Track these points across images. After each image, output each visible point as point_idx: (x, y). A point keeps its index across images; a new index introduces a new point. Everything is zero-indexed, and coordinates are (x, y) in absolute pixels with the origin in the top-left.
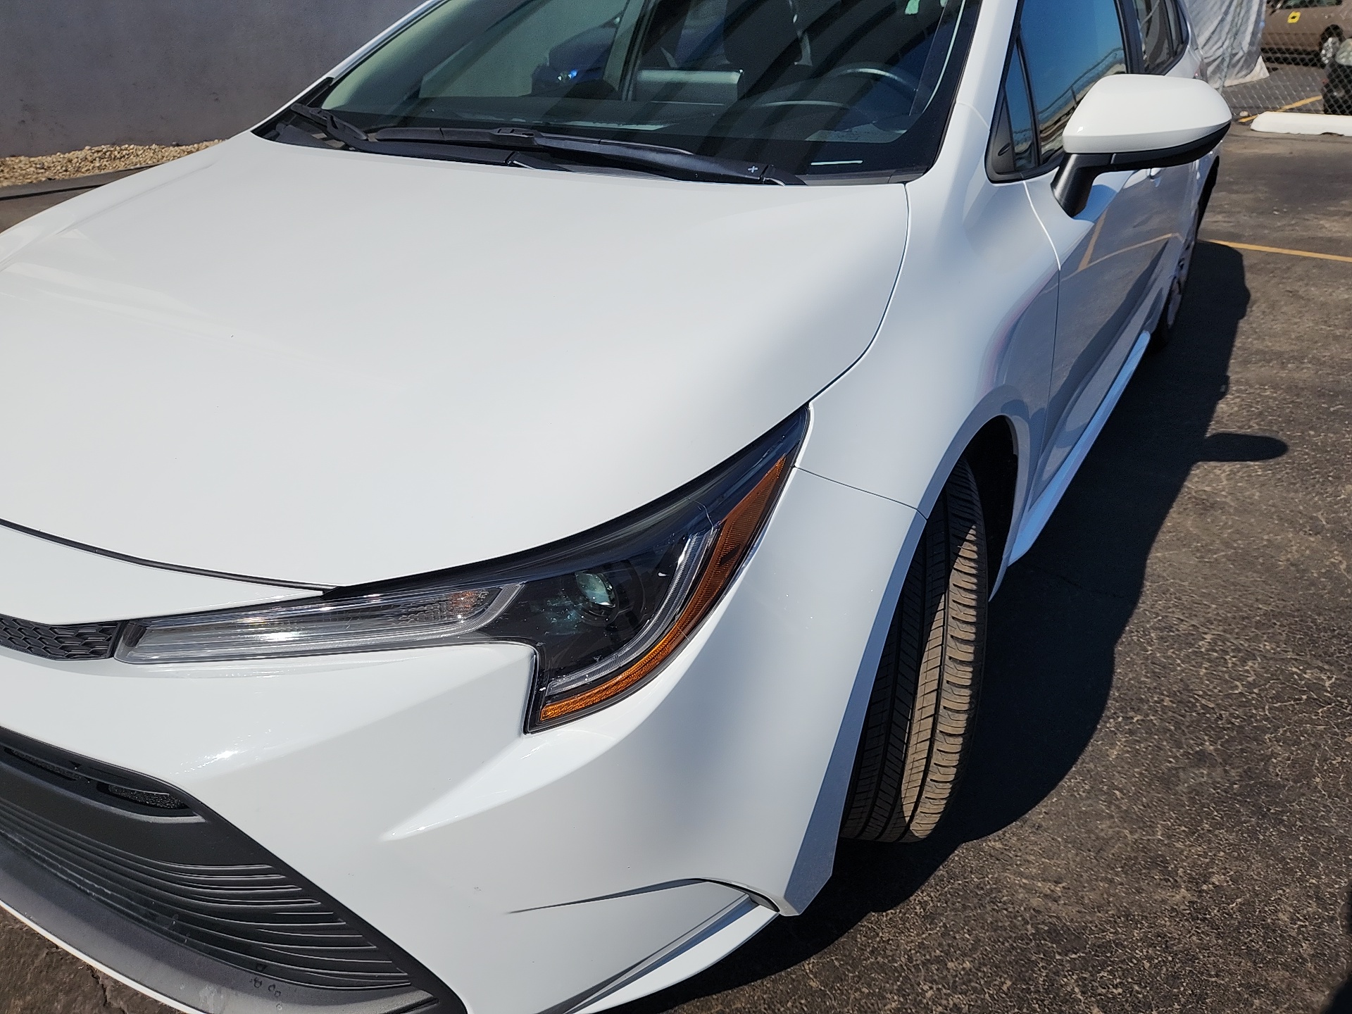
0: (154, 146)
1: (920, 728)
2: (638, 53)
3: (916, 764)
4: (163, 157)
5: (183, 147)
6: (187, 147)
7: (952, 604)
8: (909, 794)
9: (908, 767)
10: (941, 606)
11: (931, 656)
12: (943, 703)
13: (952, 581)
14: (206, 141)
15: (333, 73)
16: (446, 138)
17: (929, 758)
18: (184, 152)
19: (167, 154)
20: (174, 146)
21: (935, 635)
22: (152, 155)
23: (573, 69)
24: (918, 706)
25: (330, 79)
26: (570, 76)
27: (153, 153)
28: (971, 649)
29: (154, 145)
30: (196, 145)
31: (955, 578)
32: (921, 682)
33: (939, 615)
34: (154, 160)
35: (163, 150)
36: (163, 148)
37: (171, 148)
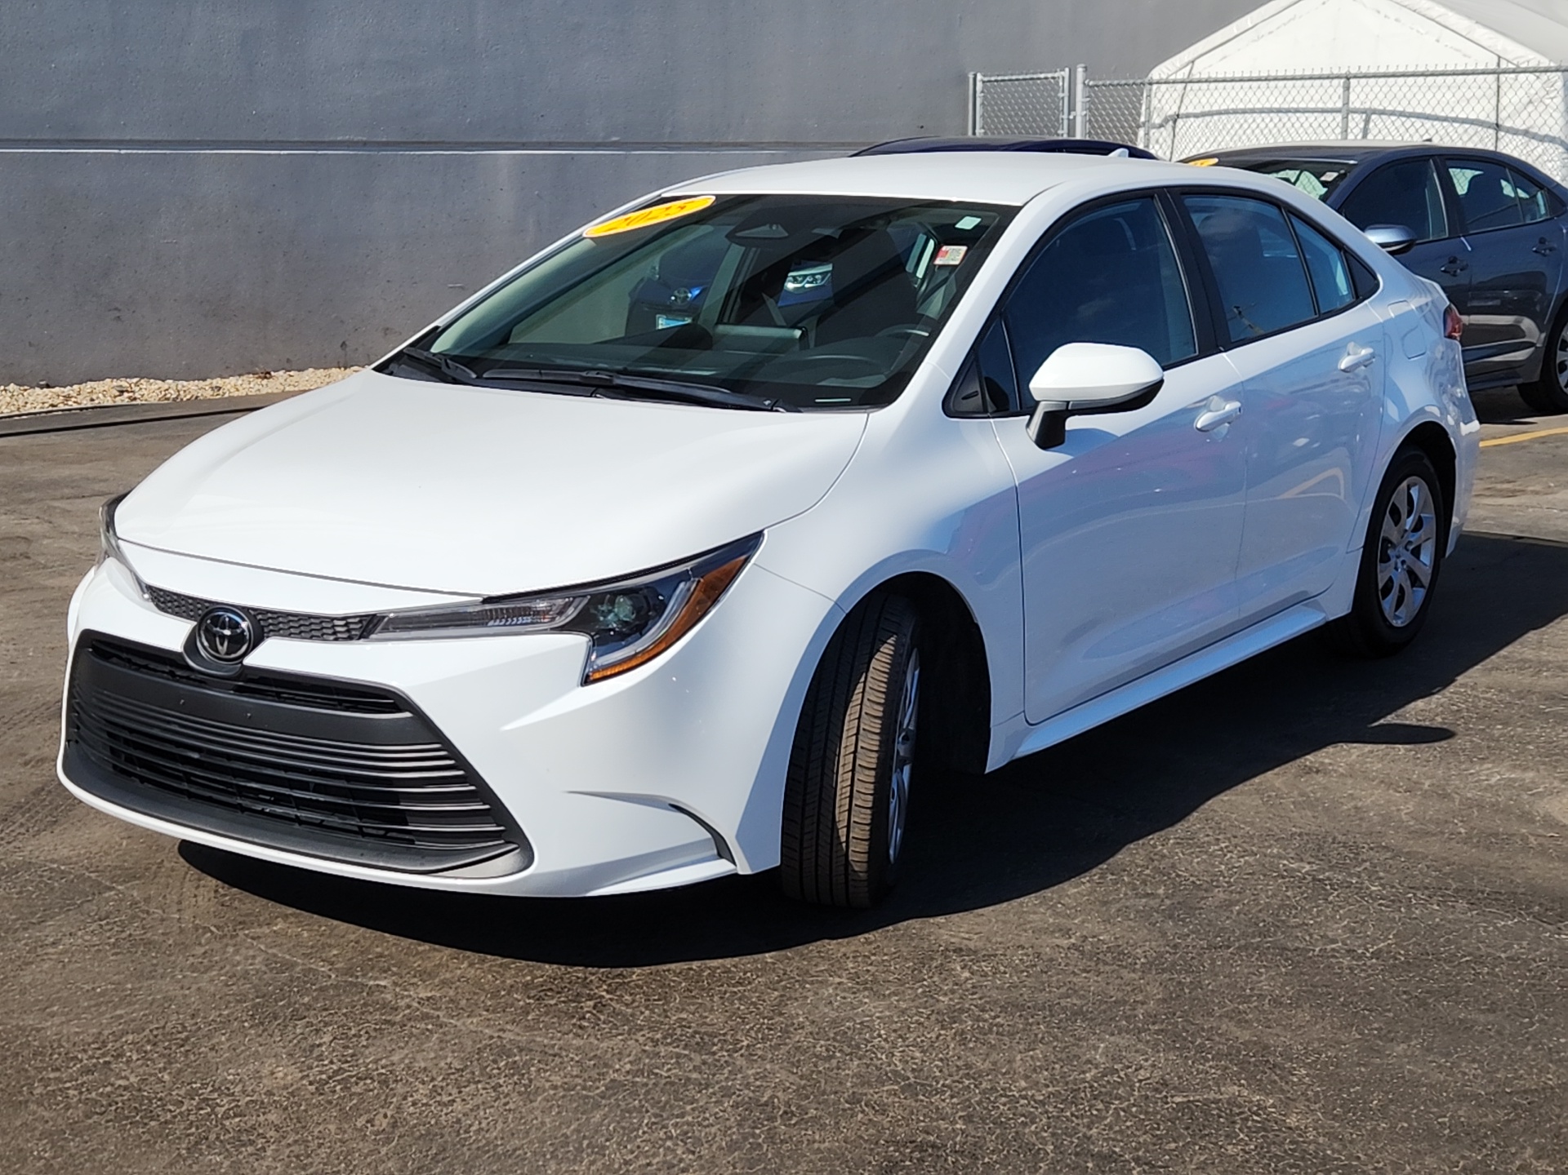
0: (12, 387)
1: (845, 761)
2: (736, 298)
3: (844, 790)
4: (26, 403)
5: (57, 389)
6: (62, 389)
7: (869, 679)
8: (841, 818)
9: (838, 793)
10: (863, 679)
11: (853, 711)
12: (860, 744)
13: (872, 665)
14: (91, 381)
15: (440, 322)
16: (544, 378)
17: (852, 785)
18: (58, 396)
19: (31, 399)
20: (42, 387)
21: (857, 698)
22: (8, 399)
23: (696, 286)
24: (843, 745)
25: (437, 328)
26: (690, 295)
27: (11, 397)
28: (881, 709)
29: (12, 385)
30: (76, 387)
31: (874, 663)
32: (846, 728)
33: (861, 686)
34: (13, 408)
35: (25, 393)
36: (25, 390)
37: (37, 389)
